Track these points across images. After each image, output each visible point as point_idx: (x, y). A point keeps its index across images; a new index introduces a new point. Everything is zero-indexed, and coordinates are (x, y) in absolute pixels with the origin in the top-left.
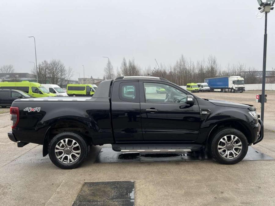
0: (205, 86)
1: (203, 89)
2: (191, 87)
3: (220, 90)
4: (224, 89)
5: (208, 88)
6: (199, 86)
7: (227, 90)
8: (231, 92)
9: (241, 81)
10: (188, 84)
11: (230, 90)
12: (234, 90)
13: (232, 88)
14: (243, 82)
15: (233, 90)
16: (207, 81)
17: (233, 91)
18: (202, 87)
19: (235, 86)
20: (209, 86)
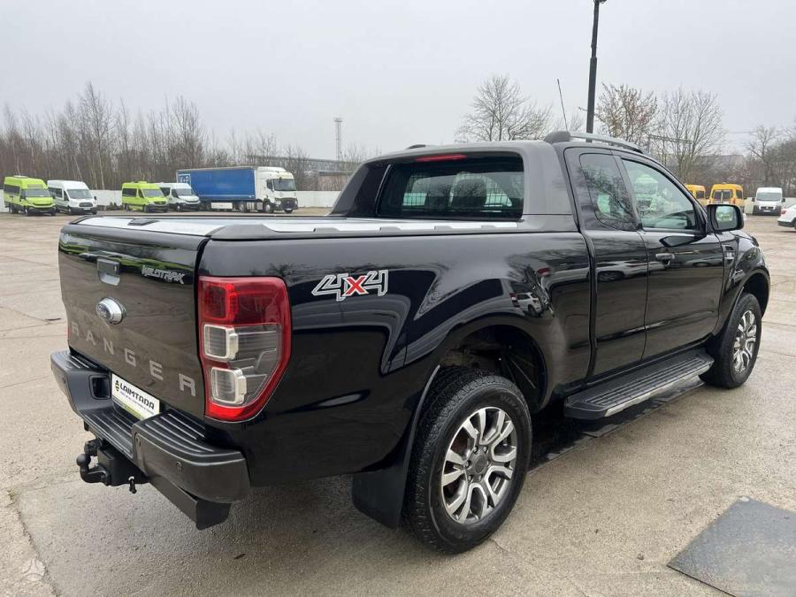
0: (184, 192)
1: (180, 202)
2: (142, 196)
3: (229, 206)
4: (243, 202)
5: (194, 198)
6: (166, 192)
7: (250, 205)
8: (263, 211)
9: (287, 181)
10: (126, 185)
11: (260, 206)
12: (273, 206)
13: (267, 202)
14: (291, 185)
15: (268, 206)
16: (185, 177)
17: (267, 209)
18: (175, 194)
19: (274, 196)
20: (195, 191)
